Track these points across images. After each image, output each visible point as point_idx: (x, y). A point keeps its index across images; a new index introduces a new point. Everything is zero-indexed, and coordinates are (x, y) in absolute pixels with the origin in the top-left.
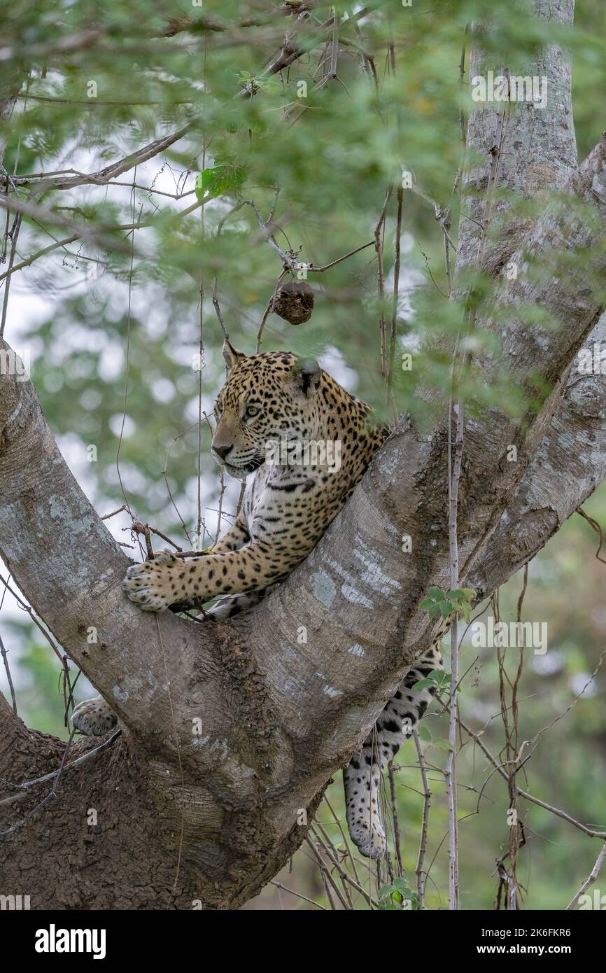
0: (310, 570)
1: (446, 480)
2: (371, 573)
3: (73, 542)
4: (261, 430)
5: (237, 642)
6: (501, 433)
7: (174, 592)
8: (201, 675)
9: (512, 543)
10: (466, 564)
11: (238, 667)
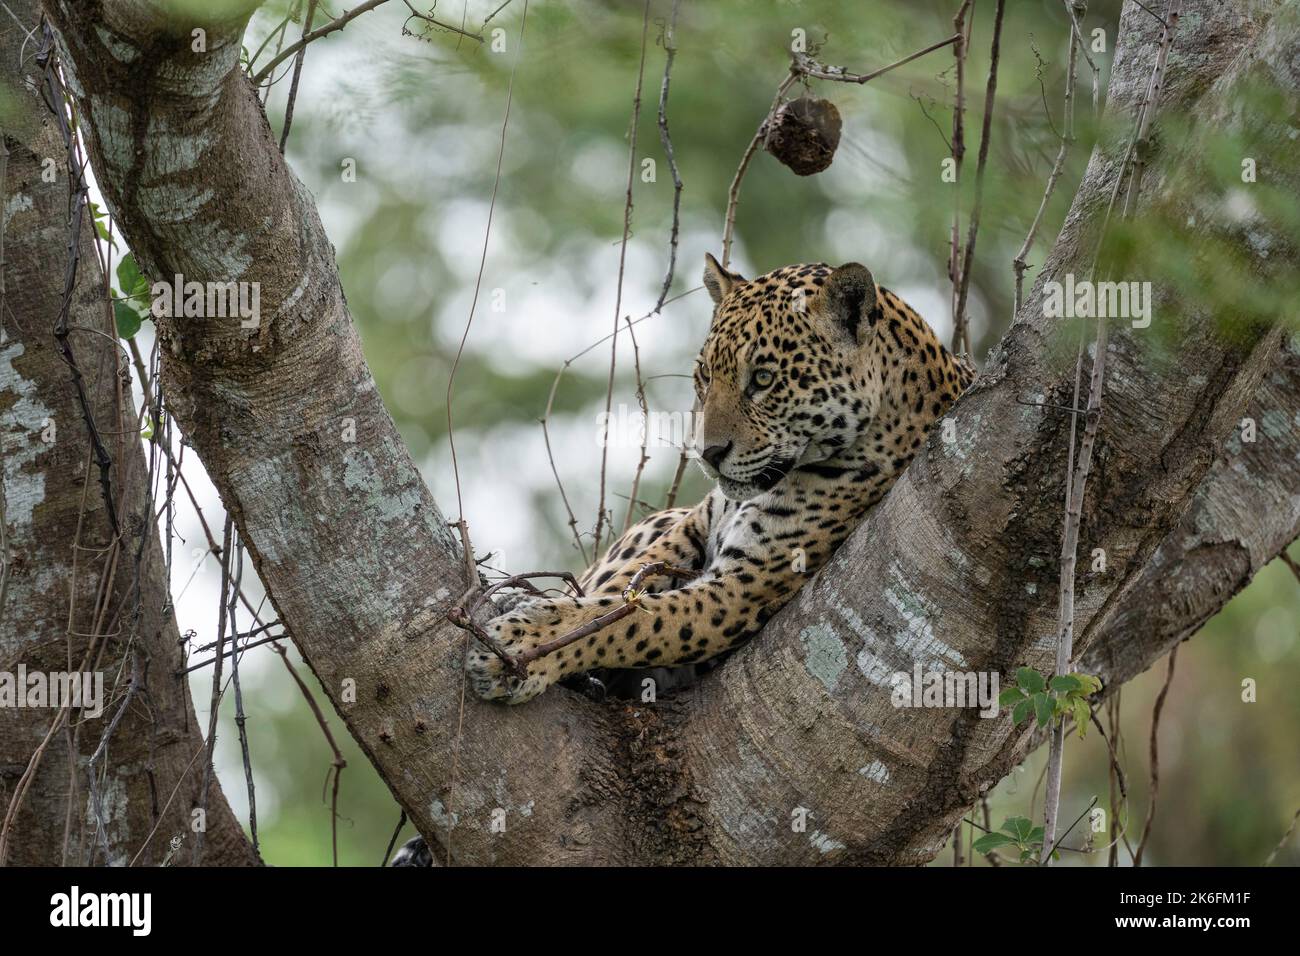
0: (802, 620)
1: (1063, 478)
2: (914, 634)
3: (380, 534)
4: (778, 412)
5: (660, 738)
6: (1169, 399)
7: (560, 663)
8: (590, 793)
9: (1163, 601)
10: (1086, 631)
11: (658, 783)
